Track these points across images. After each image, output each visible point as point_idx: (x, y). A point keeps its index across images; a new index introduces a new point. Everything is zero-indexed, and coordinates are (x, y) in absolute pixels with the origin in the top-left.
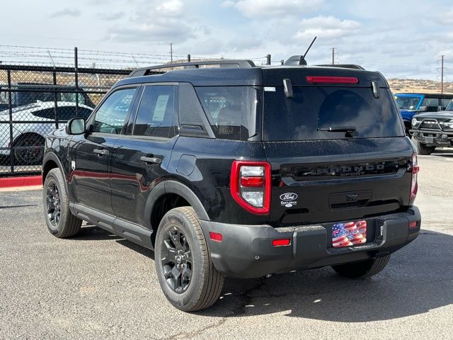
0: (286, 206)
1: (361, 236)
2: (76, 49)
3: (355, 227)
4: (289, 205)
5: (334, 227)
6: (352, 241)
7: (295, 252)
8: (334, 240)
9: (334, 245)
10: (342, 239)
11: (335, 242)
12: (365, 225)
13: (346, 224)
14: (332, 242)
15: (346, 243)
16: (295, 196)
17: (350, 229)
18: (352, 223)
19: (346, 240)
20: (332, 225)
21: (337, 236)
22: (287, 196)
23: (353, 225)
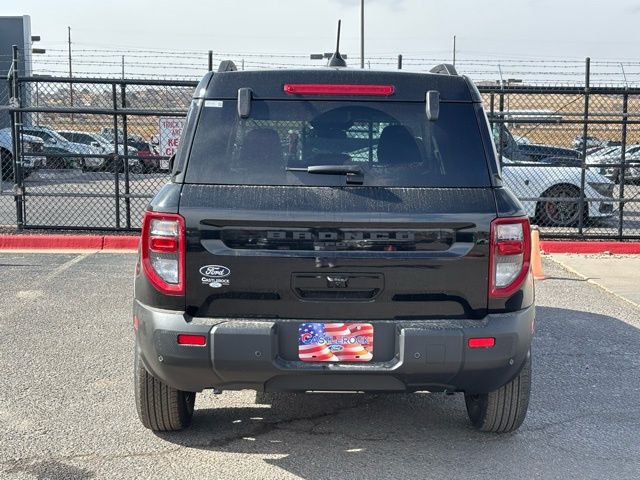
0: (211, 285)
1: (359, 349)
2: (400, 57)
3: (347, 332)
4: (216, 284)
5: (304, 328)
6: (337, 354)
7: (213, 357)
8: (301, 348)
9: (301, 356)
10: (318, 349)
11: (304, 352)
12: (372, 331)
13: (327, 326)
14: (298, 352)
15: (325, 357)
16: (226, 272)
17: (335, 333)
18: (341, 325)
19: (326, 351)
20: (299, 325)
21: (308, 343)
22: (212, 269)
23: (343, 329)
